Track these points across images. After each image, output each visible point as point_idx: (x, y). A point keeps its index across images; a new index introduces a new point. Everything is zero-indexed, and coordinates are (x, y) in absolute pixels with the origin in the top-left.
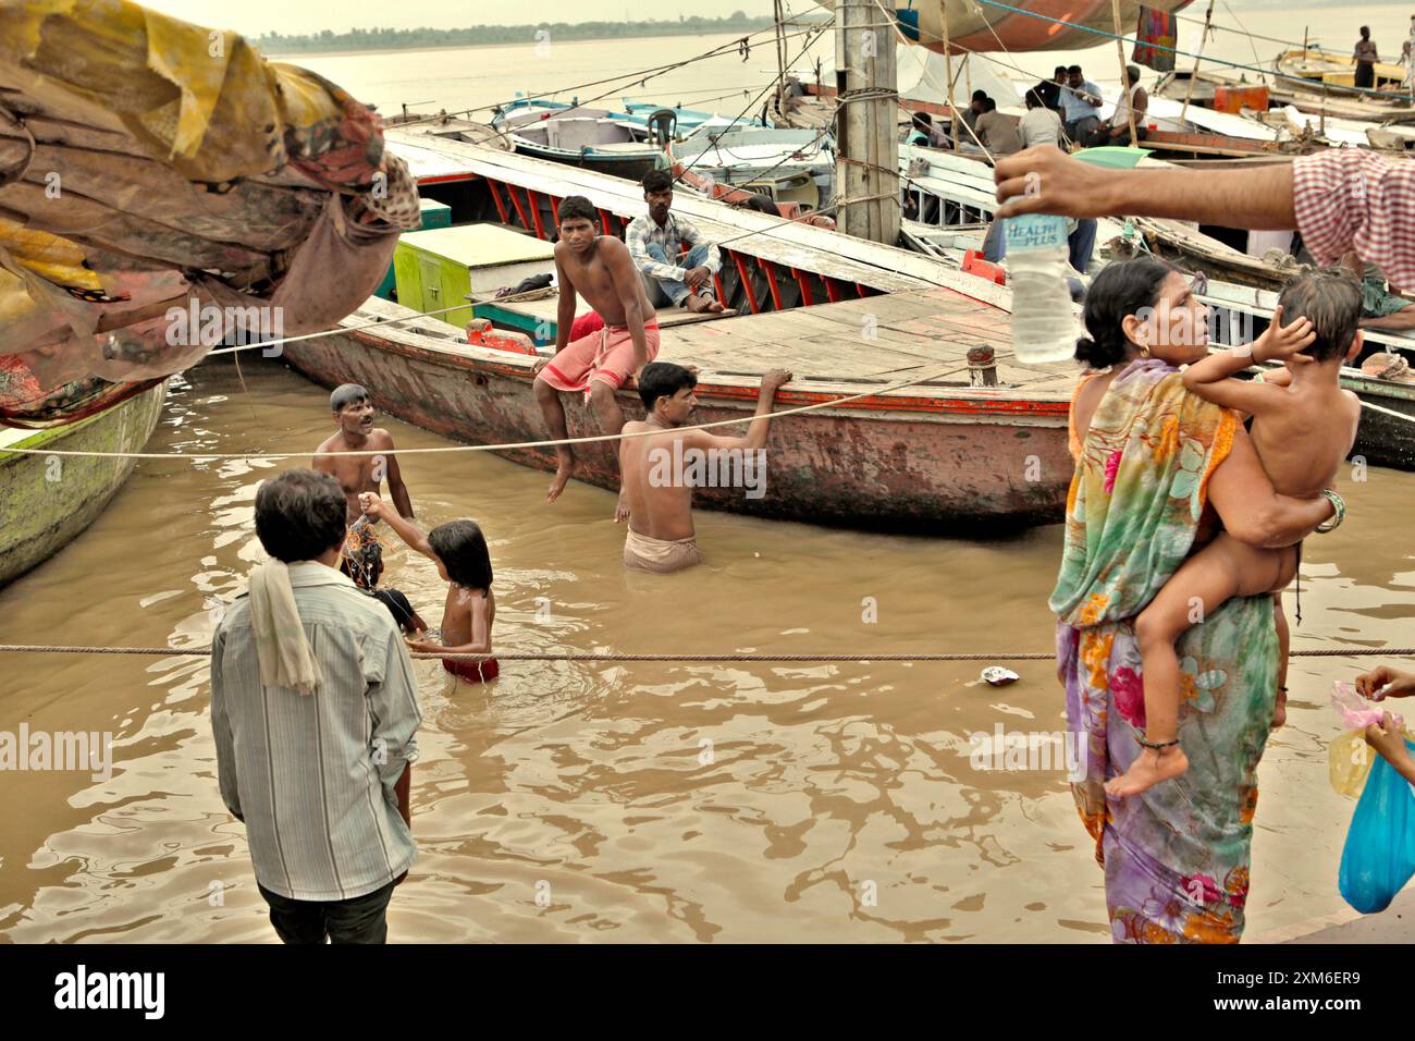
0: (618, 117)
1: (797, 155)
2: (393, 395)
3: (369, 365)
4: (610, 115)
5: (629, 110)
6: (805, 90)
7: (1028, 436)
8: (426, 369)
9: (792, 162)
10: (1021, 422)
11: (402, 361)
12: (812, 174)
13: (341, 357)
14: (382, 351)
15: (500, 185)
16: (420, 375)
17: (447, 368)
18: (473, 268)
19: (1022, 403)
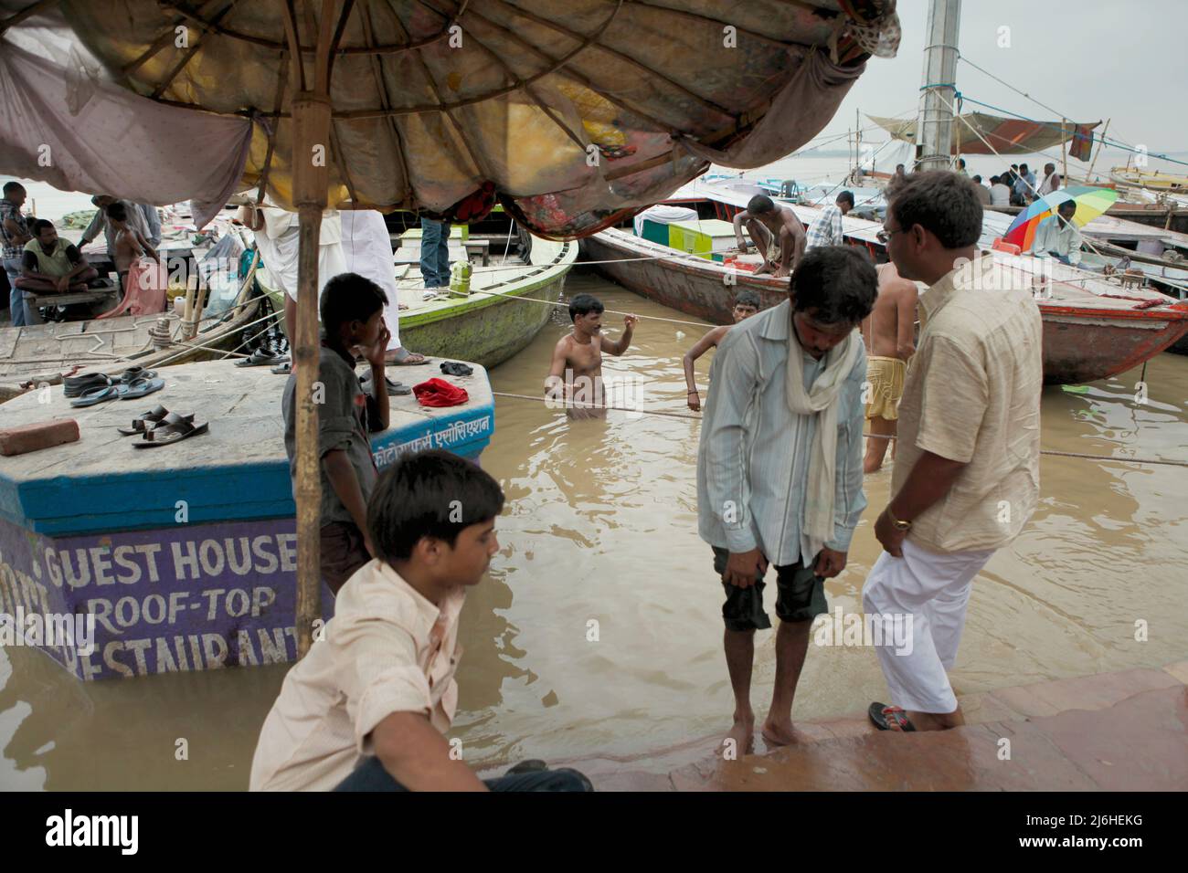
0: (764, 184)
1: (868, 202)
2: (678, 296)
3: (663, 278)
4: (759, 184)
5: (769, 181)
6: (865, 173)
7: (1066, 329)
8: (696, 280)
9: (866, 205)
10: (1063, 320)
11: (683, 276)
12: (877, 211)
13: (647, 274)
14: (671, 270)
15: (721, 204)
16: (693, 283)
17: (709, 279)
18: (714, 237)
19: (1068, 308)
